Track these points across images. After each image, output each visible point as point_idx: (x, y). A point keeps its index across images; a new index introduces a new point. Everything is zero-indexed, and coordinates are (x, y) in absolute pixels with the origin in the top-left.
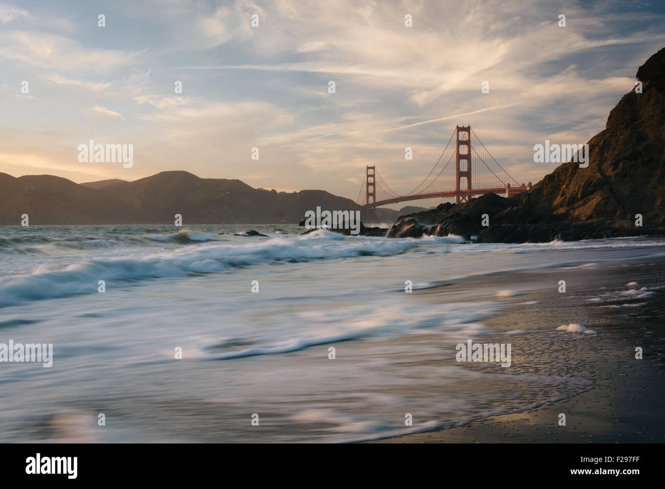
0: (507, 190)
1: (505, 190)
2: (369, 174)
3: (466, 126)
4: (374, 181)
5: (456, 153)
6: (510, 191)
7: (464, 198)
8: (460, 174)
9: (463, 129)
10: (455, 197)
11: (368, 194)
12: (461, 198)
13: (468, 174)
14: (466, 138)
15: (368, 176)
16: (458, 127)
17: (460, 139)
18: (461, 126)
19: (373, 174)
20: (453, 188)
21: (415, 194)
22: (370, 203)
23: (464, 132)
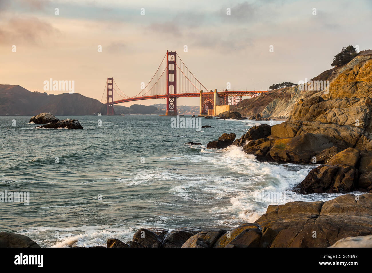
0: (201, 95)
1: (199, 94)
2: (109, 83)
3: (173, 51)
4: (112, 88)
5: (166, 69)
6: (202, 95)
7: (172, 99)
8: (169, 84)
9: (171, 53)
10: (166, 99)
11: (109, 96)
12: (170, 99)
13: (174, 84)
14: (173, 60)
15: (108, 84)
16: (168, 52)
17: (169, 60)
18: (170, 51)
19: (112, 83)
20: (165, 93)
21: (139, 97)
22: (109, 102)
23: (172, 56)
